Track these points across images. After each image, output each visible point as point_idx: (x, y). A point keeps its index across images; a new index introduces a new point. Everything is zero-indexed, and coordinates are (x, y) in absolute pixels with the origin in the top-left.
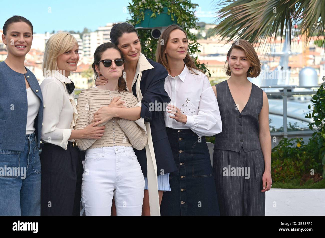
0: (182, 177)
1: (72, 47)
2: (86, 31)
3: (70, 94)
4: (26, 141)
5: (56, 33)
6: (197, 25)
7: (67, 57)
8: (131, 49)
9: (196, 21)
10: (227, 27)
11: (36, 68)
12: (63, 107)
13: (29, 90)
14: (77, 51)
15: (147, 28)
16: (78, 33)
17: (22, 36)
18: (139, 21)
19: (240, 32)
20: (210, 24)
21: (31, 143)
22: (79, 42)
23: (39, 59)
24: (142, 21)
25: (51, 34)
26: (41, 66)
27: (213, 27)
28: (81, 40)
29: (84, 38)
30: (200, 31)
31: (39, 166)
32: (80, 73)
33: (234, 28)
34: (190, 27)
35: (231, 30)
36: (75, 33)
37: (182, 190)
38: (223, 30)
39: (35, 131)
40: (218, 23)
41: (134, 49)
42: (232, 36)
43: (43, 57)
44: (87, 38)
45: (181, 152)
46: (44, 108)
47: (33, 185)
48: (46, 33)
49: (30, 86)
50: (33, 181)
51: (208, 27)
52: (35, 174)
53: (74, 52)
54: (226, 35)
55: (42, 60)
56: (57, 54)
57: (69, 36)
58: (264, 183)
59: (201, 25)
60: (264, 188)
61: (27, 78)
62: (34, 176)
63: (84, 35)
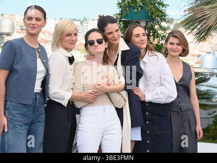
0: (148, 132)
1: (72, 31)
2: (85, 19)
3: (71, 64)
4: (34, 97)
5: (63, 19)
6: (167, 20)
7: (68, 38)
8: (114, 35)
9: (167, 17)
10: (189, 22)
11: (47, 44)
12: (65, 75)
13: (39, 61)
14: (76, 34)
15: (130, 20)
16: (80, 20)
17: (34, 19)
18: (124, 14)
19: (199, 27)
20: (177, 20)
21: (38, 98)
22: (79, 27)
23: (49, 38)
24: (127, 14)
25: (59, 20)
26: (50, 43)
27: (179, 22)
28: (81, 26)
29: (83, 24)
30: (169, 24)
31: (44, 116)
32: (79, 50)
33: (194, 24)
34: (162, 21)
35: (192, 25)
36: (77, 20)
37: (148, 142)
38: (186, 24)
39: (42, 91)
40: (183, 19)
41: (116, 36)
42: (193, 30)
43: (52, 36)
44: (86, 24)
45: (147, 113)
46: (50, 74)
47: (37, 130)
48: (56, 19)
49: (40, 57)
50: (38, 127)
51: (175, 22)
52: (39, 122)
53: (73, 35)
54: (188, 28)
55: (51, 39)
56: (61, 36)
57: (71, 23)
58: (198, 134)
59: (170, 20)
60: (198, 137)
61: (38, 51)
62: (39, 123)
63: (84, 22)
